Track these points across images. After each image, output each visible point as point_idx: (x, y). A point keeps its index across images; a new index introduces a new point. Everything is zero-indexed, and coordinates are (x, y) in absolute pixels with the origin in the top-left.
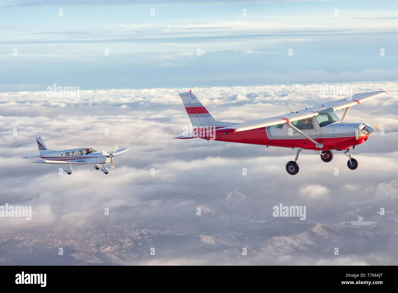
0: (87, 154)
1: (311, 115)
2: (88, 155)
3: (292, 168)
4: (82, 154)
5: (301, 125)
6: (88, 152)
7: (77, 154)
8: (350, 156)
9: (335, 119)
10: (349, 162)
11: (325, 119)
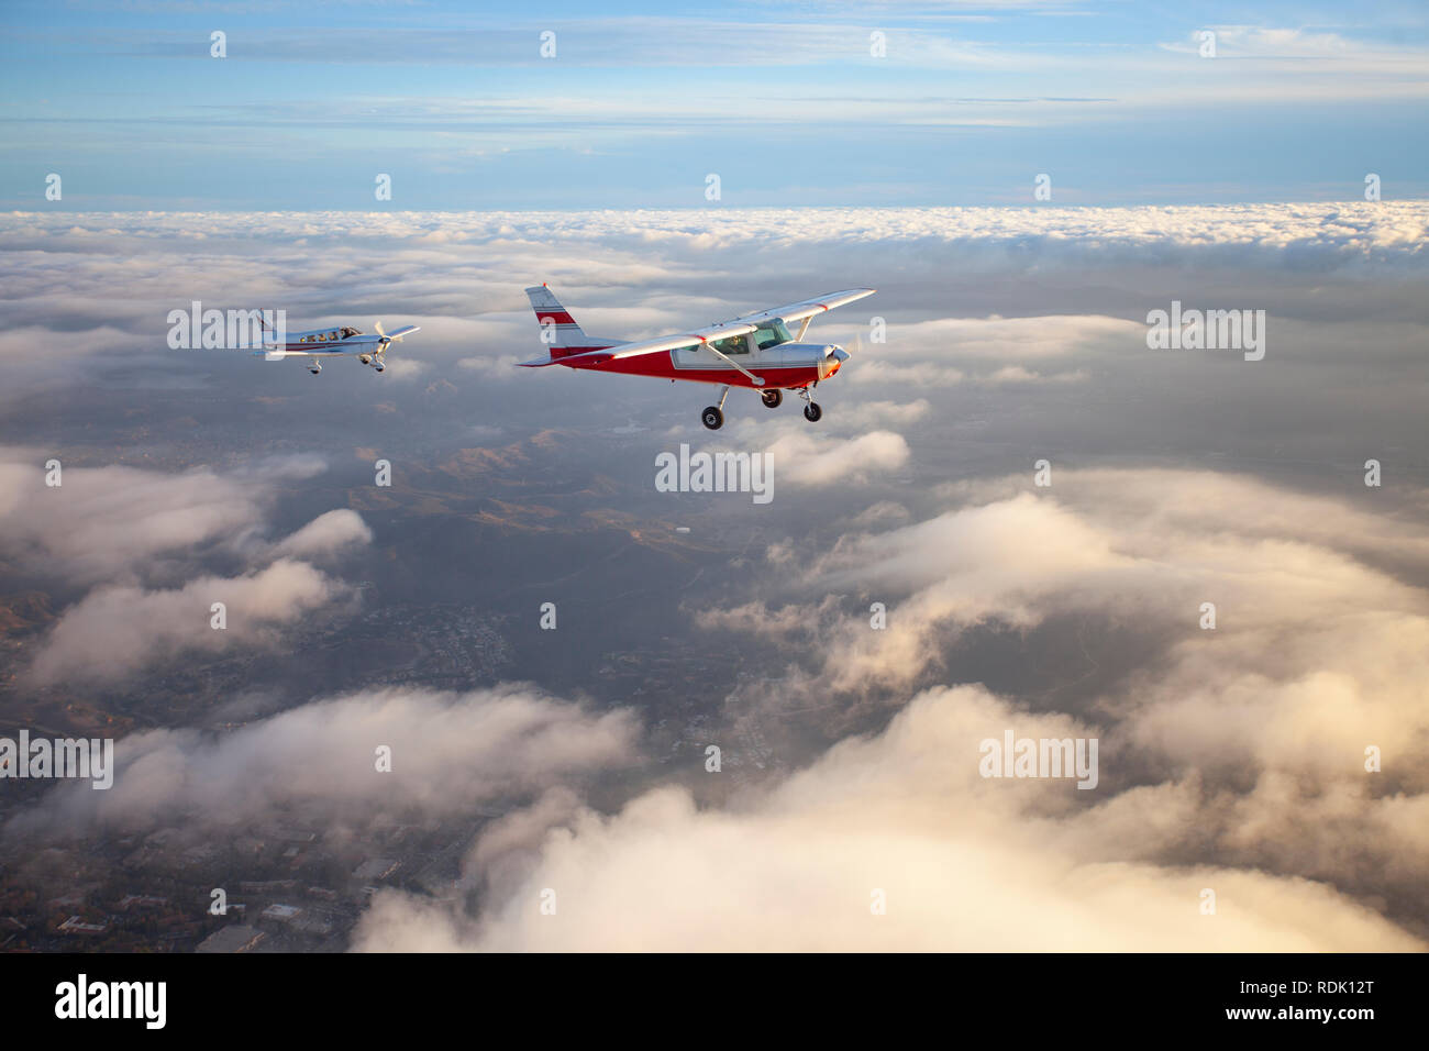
0: (345, 337)
1: (745, 331)
2: (347, 340)
3: (712, 419)
4: (336, 338)
5: (727, 347)
6: (347, 334)
7: (327, 338)
8: (808, 399)
9: (785, 337)
10: (806, 409)
11: (769, 336)
